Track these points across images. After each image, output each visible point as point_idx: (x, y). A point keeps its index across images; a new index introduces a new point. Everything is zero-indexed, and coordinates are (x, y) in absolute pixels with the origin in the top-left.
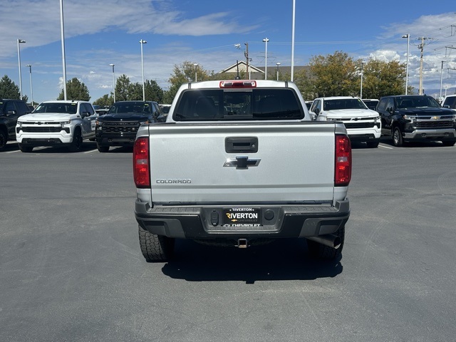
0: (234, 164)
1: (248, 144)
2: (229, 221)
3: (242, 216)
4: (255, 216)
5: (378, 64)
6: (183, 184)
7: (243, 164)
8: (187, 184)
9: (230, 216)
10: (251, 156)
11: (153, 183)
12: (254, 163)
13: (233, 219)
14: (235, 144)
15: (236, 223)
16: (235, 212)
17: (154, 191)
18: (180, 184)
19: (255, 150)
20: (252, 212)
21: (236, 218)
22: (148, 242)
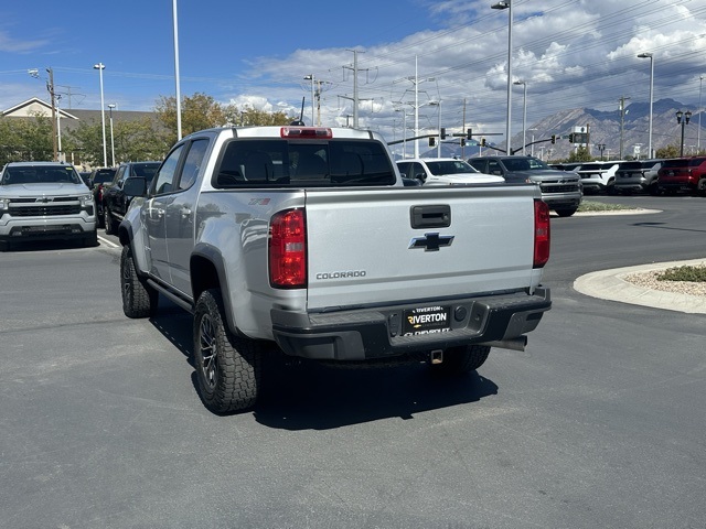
0: (419, 243)
1: (440, 215)
2: (410, 328)
3: (427, 318)
4: (443, 317)
5: (257, 115)
6: (355, 278)
7: (433, 243)
8: (360, 278)
9: (412, 320)
10: (442, 232)
11: (312, 279)
12: (447, 241)
13: (416, 324)
14: (425, 216)
15: (420, 329)
16: (418, 314)
17: (312, 291)
18: (350, 278)
19: (446, 224)
20: (439, 312)
21: (420, 323)
22: (238, 380)
